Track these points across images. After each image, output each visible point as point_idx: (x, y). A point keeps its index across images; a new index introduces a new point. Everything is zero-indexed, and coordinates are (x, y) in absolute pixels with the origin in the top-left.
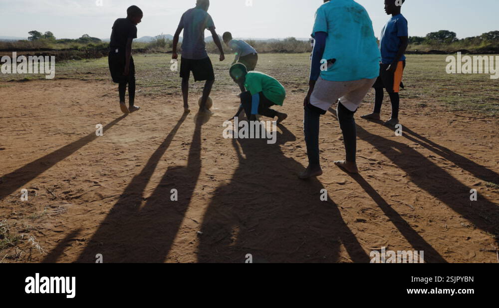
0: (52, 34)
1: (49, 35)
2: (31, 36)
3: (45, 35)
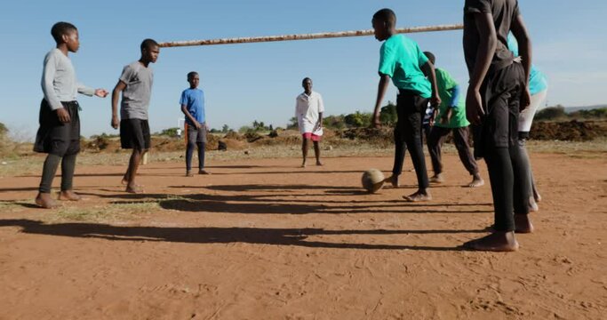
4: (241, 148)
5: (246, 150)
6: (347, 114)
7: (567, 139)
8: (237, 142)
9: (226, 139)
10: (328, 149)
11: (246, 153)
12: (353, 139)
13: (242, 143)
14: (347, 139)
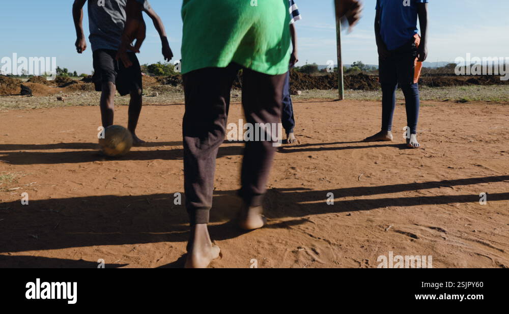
4: (51, 94)
5: (59, 95)
6: (150, 64)
7: (359, 88)
8: (45, 87)
9: (30, 83)
10: (154, 95)
11: (59, 99)
12: (176, 86)
13: (51, 88)
14: (169, 86)
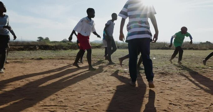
0: (48, 39)
1: (47, 39)
2: (39, 39)
3: (45, 39)
